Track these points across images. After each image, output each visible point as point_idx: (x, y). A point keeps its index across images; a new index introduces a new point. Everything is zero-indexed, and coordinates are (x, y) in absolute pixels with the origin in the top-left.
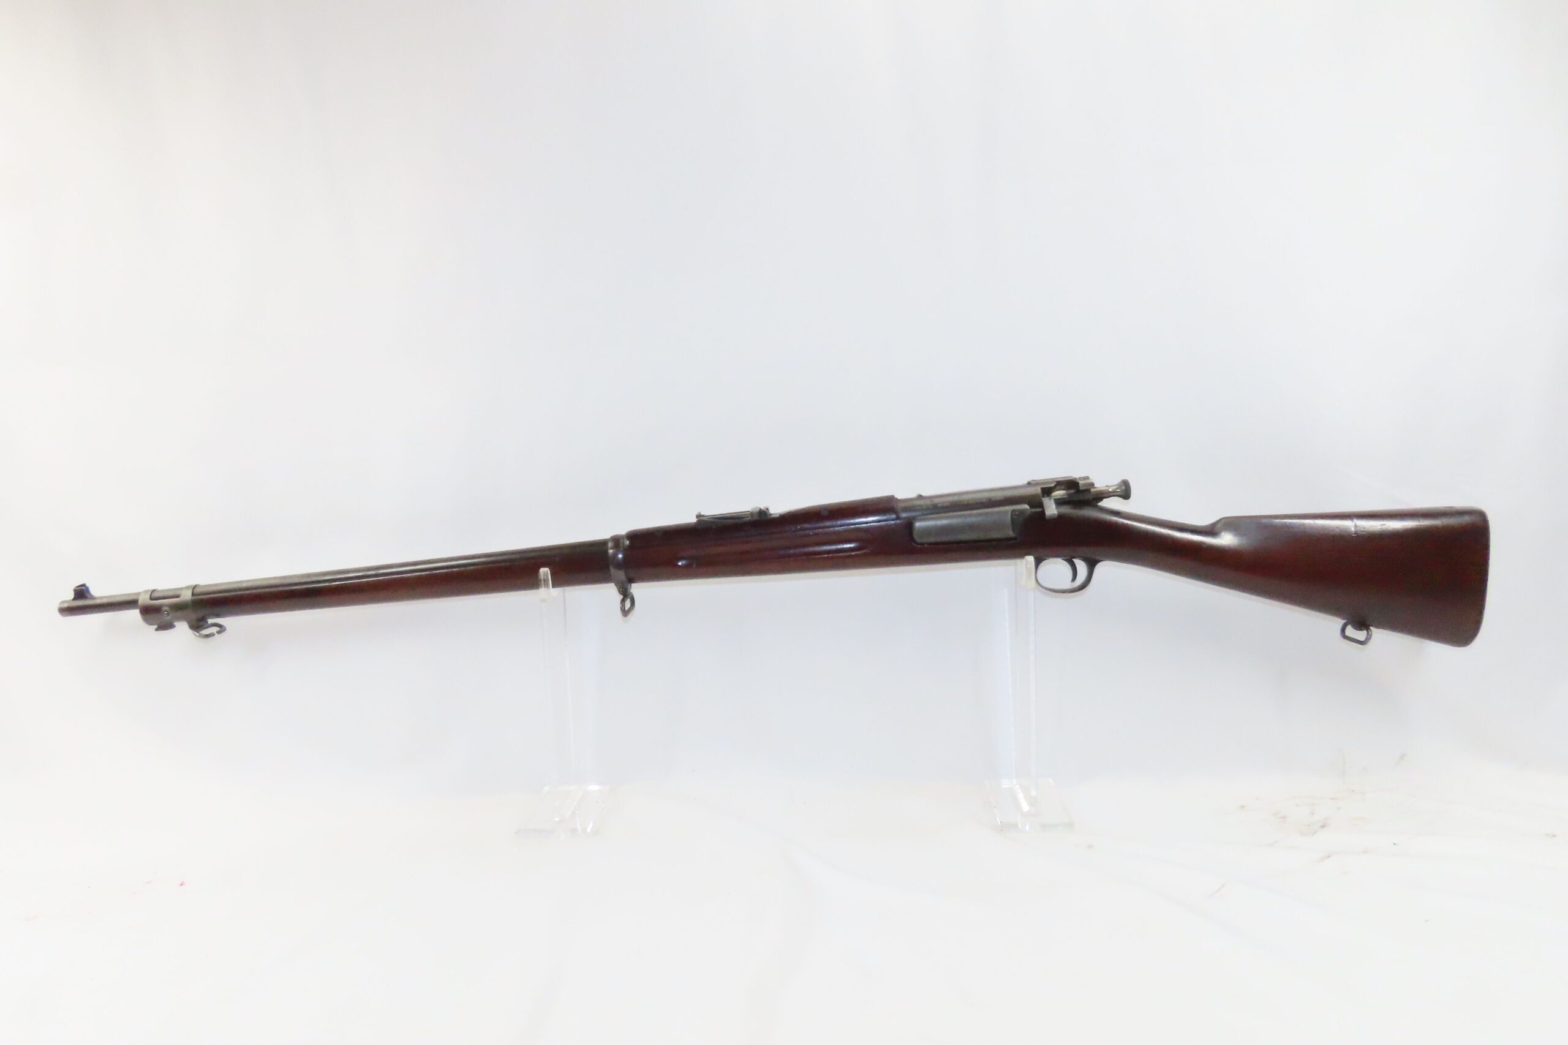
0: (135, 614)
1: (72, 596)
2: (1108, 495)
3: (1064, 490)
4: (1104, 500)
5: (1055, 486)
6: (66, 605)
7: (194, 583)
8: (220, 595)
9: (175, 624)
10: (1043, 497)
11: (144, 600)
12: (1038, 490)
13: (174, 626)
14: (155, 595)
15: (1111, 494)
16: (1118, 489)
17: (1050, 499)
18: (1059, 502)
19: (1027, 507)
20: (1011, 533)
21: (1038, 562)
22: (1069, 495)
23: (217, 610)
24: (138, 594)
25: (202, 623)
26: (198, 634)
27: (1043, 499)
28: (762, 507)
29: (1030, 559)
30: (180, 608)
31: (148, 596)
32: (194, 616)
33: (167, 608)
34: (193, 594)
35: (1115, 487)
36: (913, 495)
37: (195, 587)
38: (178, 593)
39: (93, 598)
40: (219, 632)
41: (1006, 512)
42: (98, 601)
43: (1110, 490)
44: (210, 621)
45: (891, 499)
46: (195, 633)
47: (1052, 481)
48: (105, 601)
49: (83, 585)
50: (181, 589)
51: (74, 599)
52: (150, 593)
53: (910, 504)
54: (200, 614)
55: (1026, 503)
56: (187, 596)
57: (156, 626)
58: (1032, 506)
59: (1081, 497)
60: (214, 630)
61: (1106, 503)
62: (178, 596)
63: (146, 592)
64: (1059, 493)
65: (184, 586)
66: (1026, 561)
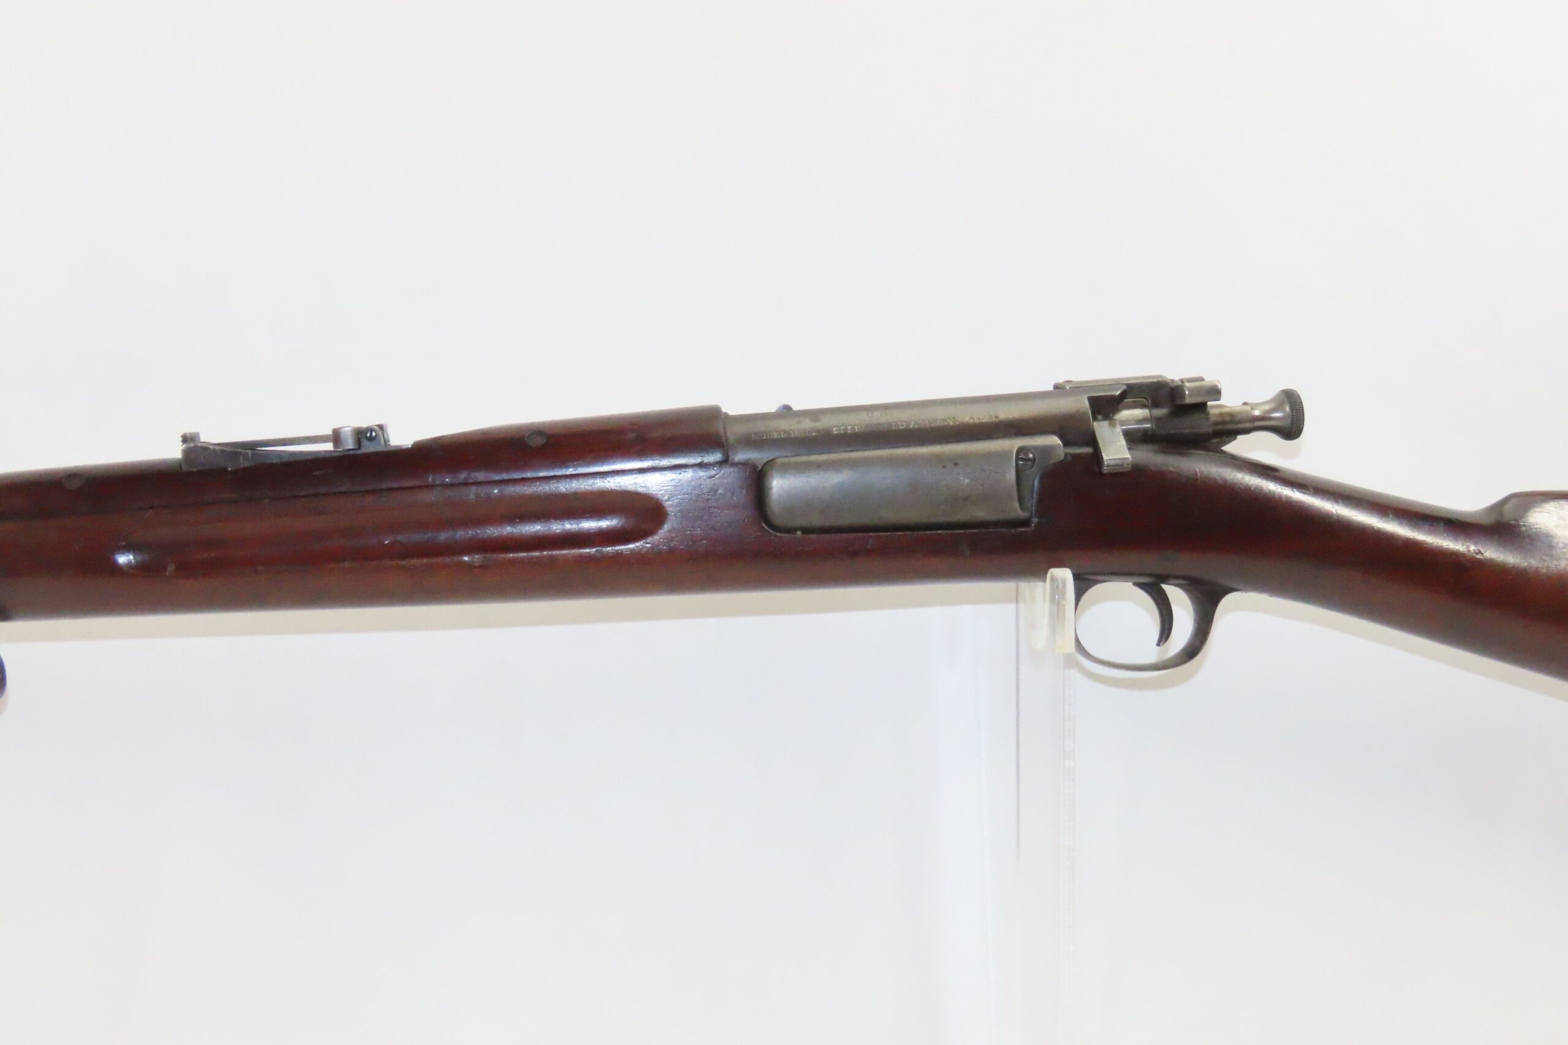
2: (1248, 425)
3: (1144, 406)
4: (1240, 438)
5: (1124, 395)
10: (1095, 419)
12: (1083, 404)
15: (1257, 424)
16: (1274, 410)
17: (1113, 425)
18: (1134, 438)
19: (1054, 440)
20: (1016, 511)
21: (1083, 583)
22: (1157, 420)
27: (1095, 424)
28: (365, 422)
29: (1064, 575)
35: (1267, 407)
36: (772, 407)
41: (1003, 456)
43: (1257, 413)
45: (712, 414)
47: (1116, 383)
53: (761, 427)
55: (1054, 433)
58: (1066, 443)
59: (1187, 426)
61: (1241, 446)
64: (1132, 415)
66: (1053, 579)
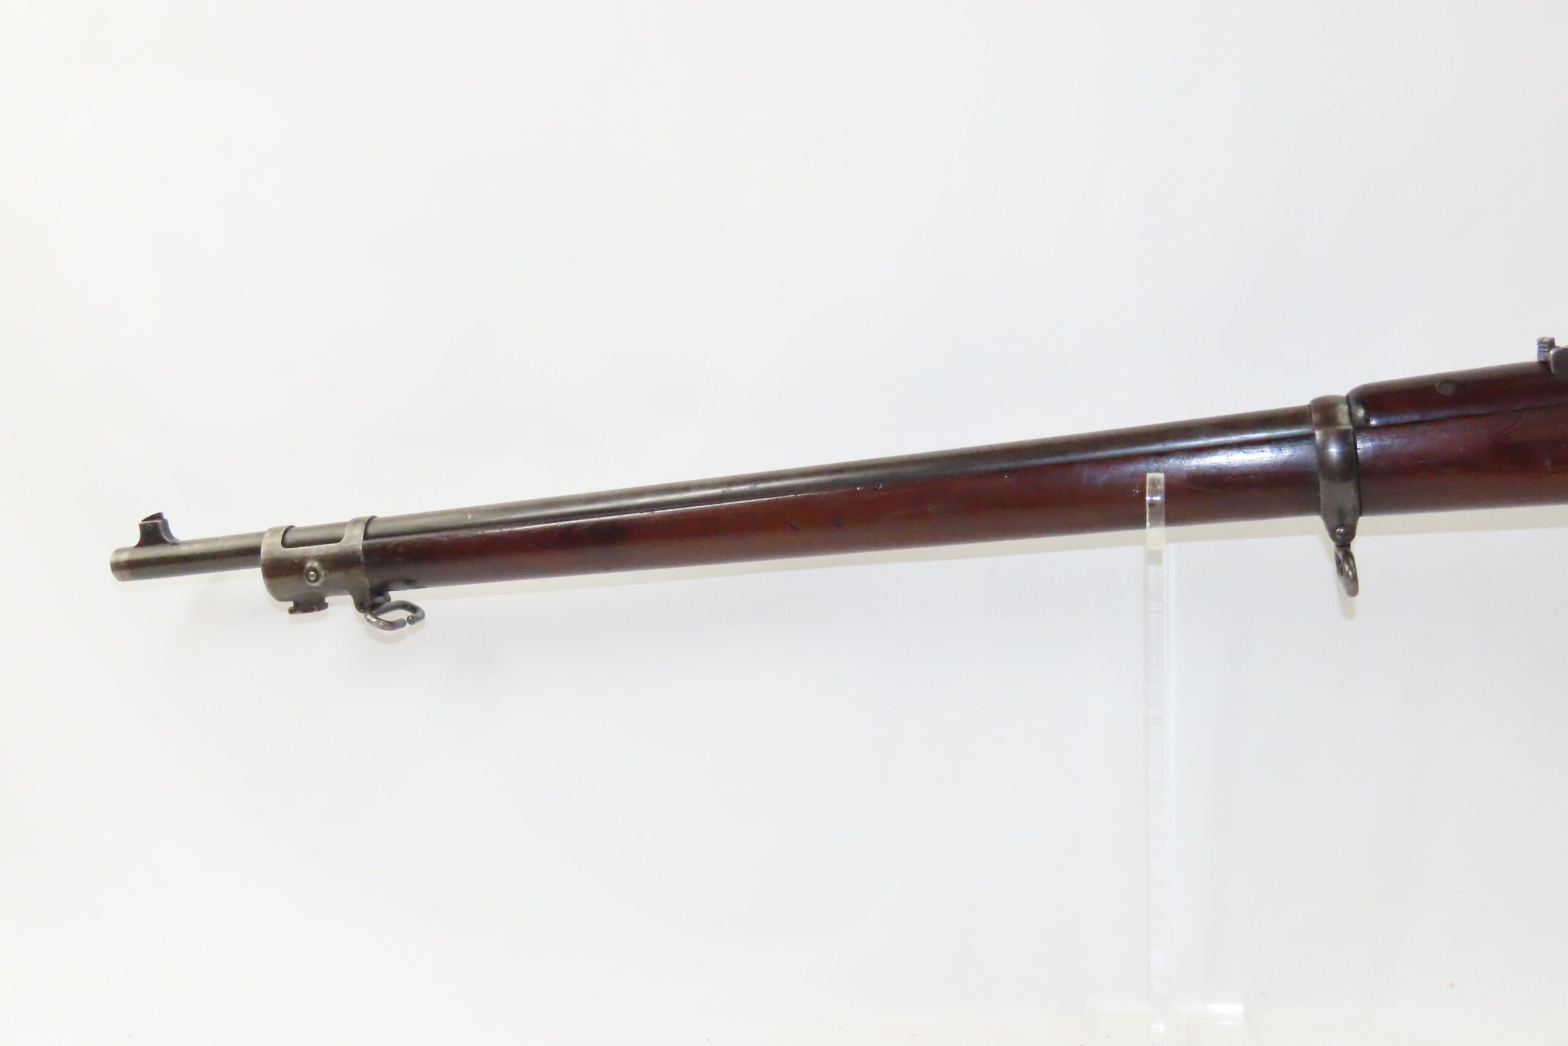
0: (252, 578)
1: (136, 537)
6: (125, 557)
7: (367, 514)
8: (423, 536)
9: (327, 600)
11: (271, 547)
13: (325, 606)
14: (290, 537)
23: (410, 571)
24: (261, 535)
25: (379, 599)
26: (374, 620)
30: (340, 563)
31: (278, 539)
32: (366, 582)
33: (316, 564)
34: (366, 537)
37: (369, 521)
38: (336, 533)
39: (175, 544)
40: (412, 621)
42: (184, 550)
44: (395, 596)
46: (369, 617)
48: (196, 549)
49: (159, 516)
50: (343, 525)
51: (143, 543)
52: (282, 533)
54: (378, 578)
56: (354, 541)
57: (291, 604)
60: (404, 614)
62: (337, 540)
63: (274, 531)
65: (347, 519)
